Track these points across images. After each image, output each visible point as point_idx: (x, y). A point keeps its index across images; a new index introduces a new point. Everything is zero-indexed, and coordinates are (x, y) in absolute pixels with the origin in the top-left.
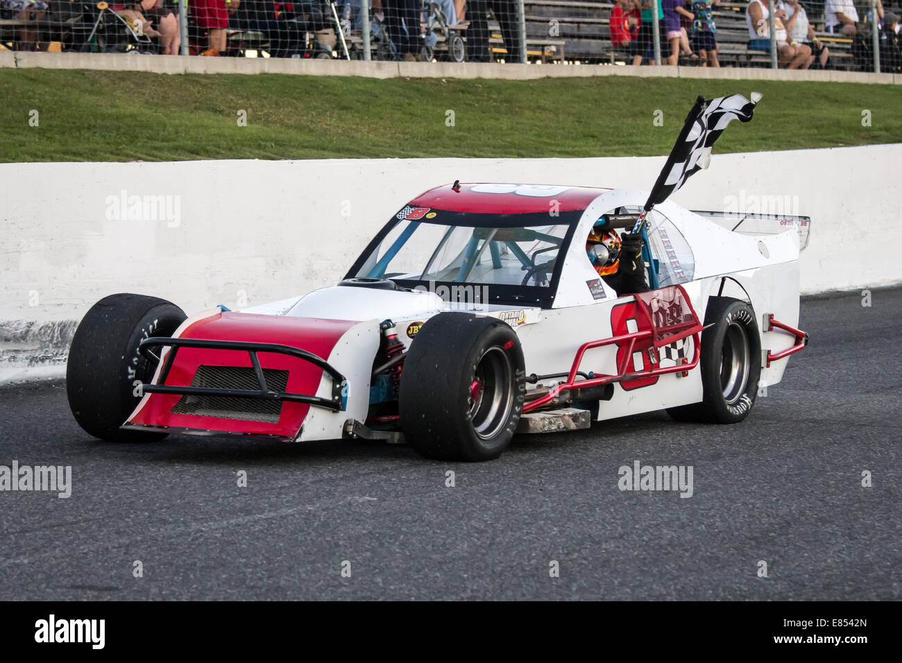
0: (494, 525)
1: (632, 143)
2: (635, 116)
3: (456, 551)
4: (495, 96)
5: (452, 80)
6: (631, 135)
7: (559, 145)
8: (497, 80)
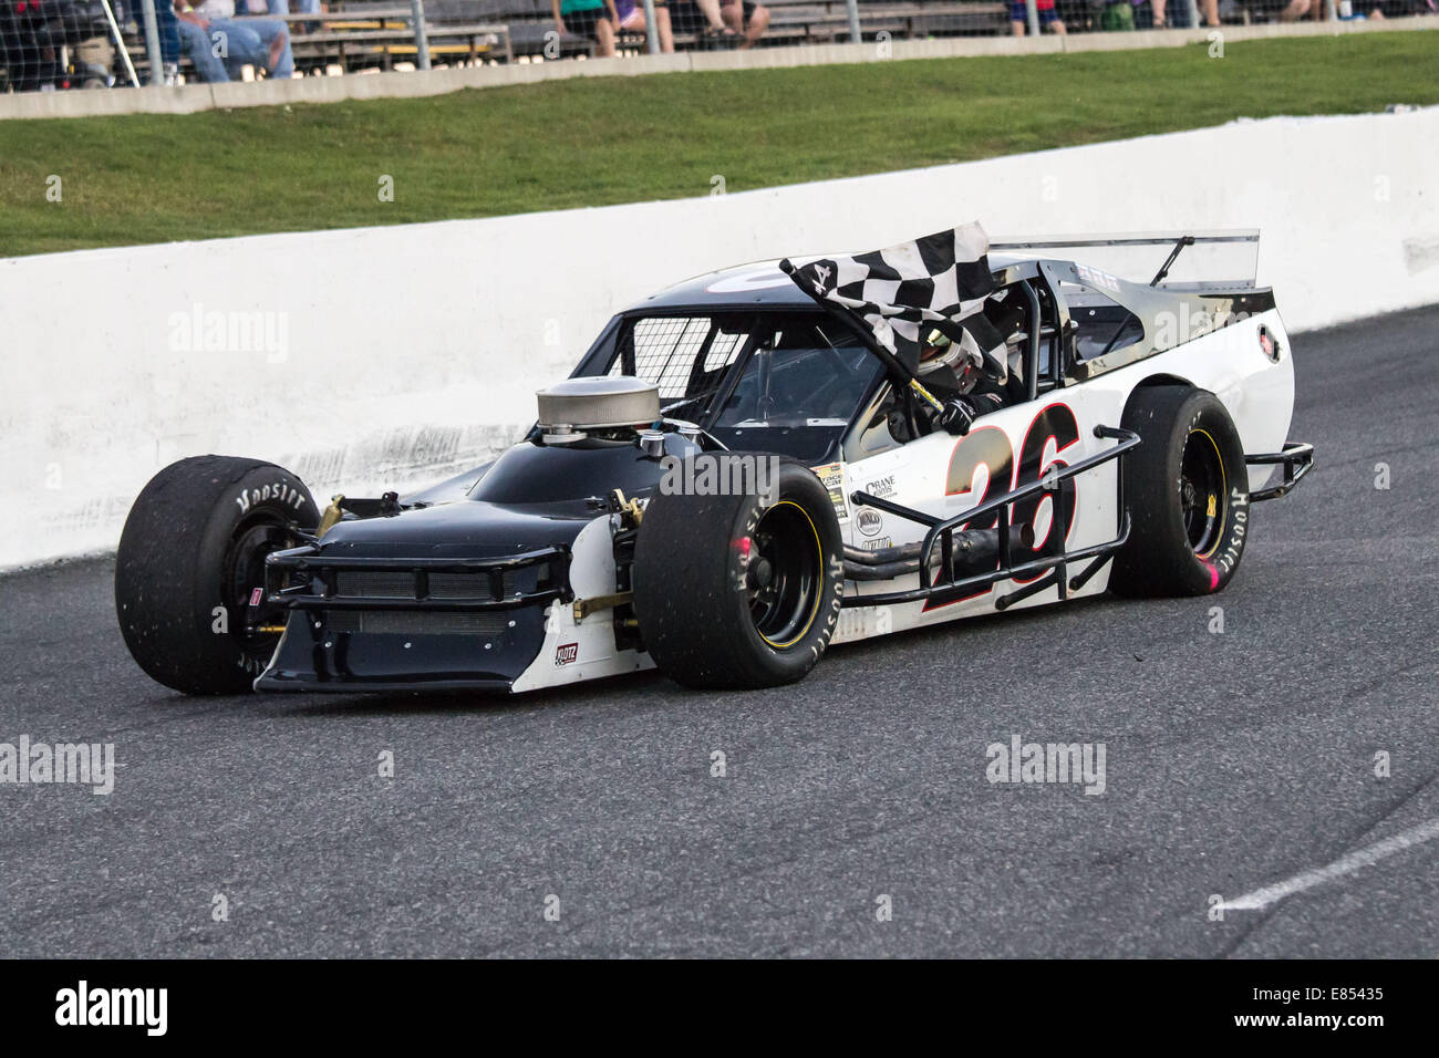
0: (299, 785)
1: (599, 186)
2: (611, 140)
3: (231, 824)
4: (372, 127)
5: (303, 107)
6: (599, 173)
7: (474, 199)
8: (380, 100)
